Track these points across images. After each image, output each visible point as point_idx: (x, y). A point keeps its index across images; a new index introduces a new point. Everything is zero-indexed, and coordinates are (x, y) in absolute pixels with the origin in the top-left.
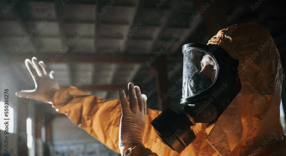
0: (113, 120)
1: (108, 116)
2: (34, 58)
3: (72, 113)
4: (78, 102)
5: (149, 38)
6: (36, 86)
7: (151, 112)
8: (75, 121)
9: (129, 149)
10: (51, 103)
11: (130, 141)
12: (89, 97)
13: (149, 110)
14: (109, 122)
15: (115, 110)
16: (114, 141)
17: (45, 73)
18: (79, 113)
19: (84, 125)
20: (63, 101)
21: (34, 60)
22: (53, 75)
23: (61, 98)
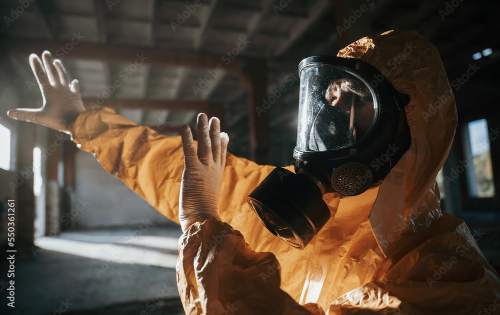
0: (172, 170)
1: (165, 162)
2: (46, 52)
3: (105, 152)
4: (117, 136)
5: (242, 29)
6: (45, 102)
7: (236, 161)
8: (108, 166)
9: (195, 224)
10: (68, 133)
11: (198, 211)
12: (135, 129)
13: (233, 158)
14: (165, 172)
15: (176, 154)
16: (172, 204)
17: (62, 81)
18: (116, 153)
19: (124, 174)
20: (91, 132)
21: (46, 56)
22: (76, 86)
23: (88, 127)
